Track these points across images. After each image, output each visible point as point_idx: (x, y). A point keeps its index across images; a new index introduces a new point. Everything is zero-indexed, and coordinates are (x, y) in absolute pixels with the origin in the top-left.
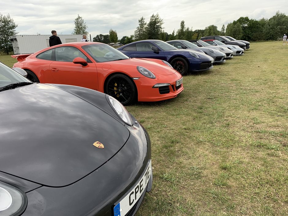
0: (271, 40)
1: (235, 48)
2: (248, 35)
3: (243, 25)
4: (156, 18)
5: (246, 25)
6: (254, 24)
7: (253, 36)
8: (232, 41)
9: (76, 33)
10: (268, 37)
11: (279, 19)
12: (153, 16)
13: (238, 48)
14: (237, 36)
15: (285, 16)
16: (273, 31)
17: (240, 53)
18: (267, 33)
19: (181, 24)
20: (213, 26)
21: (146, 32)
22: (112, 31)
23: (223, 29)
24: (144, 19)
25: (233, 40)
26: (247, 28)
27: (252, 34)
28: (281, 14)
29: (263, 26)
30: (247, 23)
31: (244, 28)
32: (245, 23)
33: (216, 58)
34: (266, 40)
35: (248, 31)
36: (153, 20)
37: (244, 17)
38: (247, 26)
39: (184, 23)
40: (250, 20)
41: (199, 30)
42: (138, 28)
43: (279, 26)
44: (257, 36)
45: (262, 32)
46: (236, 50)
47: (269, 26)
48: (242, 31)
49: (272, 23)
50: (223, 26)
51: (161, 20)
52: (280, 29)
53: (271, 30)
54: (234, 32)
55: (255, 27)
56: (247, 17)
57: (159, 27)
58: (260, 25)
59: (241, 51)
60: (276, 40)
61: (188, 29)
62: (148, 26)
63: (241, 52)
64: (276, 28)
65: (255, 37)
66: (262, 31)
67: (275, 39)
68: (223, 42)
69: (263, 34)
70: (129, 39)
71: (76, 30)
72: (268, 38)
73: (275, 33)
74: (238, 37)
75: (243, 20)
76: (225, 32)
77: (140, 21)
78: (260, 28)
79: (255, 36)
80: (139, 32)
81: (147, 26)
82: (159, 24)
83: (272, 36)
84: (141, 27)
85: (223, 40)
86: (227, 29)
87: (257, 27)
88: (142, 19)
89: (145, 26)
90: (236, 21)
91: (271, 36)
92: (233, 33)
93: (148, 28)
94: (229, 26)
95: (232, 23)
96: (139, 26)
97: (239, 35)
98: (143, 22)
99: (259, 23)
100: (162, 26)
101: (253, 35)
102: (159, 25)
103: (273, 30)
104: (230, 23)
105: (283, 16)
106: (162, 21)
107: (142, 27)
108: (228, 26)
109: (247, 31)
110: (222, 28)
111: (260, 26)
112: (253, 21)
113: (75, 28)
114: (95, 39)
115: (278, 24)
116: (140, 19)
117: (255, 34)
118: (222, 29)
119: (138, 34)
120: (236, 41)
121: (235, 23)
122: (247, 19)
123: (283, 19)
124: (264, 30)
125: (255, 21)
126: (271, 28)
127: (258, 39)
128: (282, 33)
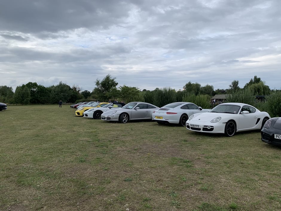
0: (57, 104)
2: (37, 98)
6: (42, 89)
7: (42, 99)
10: (54, 101)
11: (62, 88)
14: (25, 99)
16: (58, 97)
26: (36, 92)
28: (63, 84)
29: (50, 92)
30: (36, 88)
31: (33, 92)
35: (37, 95)
40: (38, 86)
47: (55, 92)
48: (30, 94)
52: (64, 96)
53: (56, 96)
55: (43, 92)
56: (36, 83)
64: (60, 94)
65: (43, 101)
66: (49, 96)
69: (50, 99)
73: (59, 98)
74: (27, 100)
75: (30, 85)
87: (46, 93)
90: (25, 85)
91: (57, 101)
94: (18, 88)
95: (21, 86)
97: (27, 98)
99: (47, 89)
103: (58, 96)
104: (19, 86)
105: (65, 86)
111: (48, 92)
112: (41, 86)
115: (62, 92)
121: (23, 86)
122: (35, 85)
123: (65, 88)
124: (51, 95)
125: (43, 87)
126: (56, 94)
127: (46, 102)
128: (65, 98)
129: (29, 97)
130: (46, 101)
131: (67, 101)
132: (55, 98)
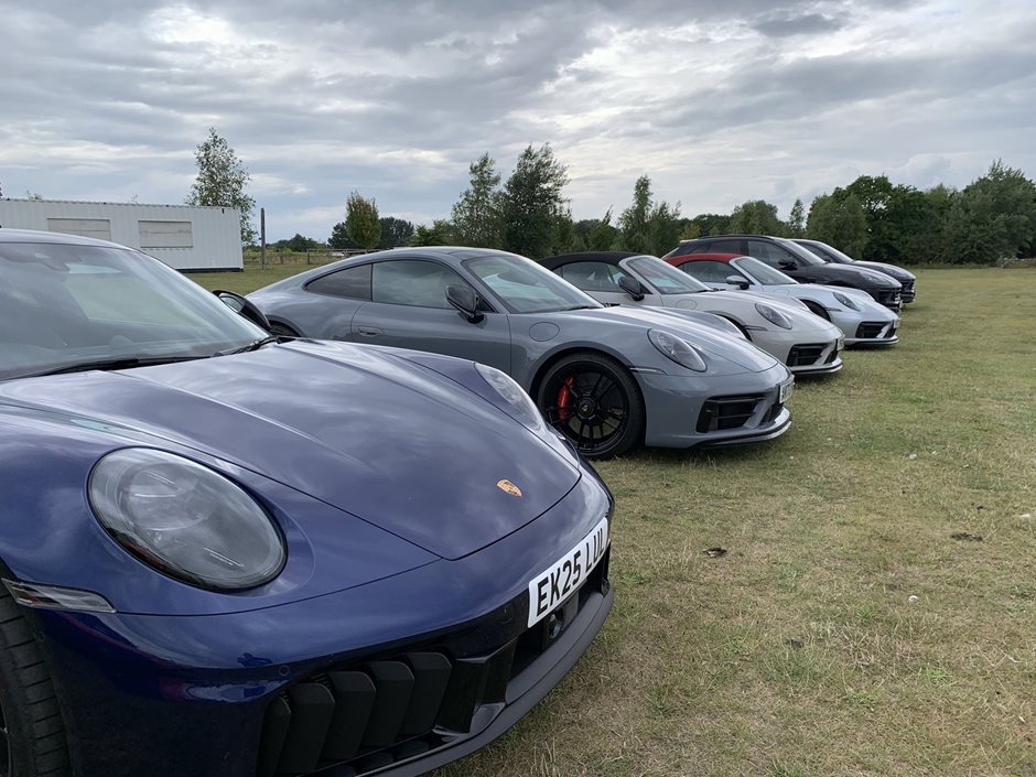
0: (973, 264)
1: (849, 304)
2: (887, 241)
3: (870, 204)
4: (540, 162)
5: (881, 206)
6: (909, 201)
7: (908, 245)
8: (833, 265)
9: (204, 202)
10: (964, 250)
11: (1002, 190)
12: (528, 154)
13: (867, 307)
14: (848, 244)
15: (1022, 180)
16: (982, 231)
17: (880, 337)
18: (957, 236)
19: (638, 187)
20: (761, 204)
21: (496, 213)
22: (360, 202)
23: (796, 213)
24: (492, 162)
25: (837, 261)
26: (883, 215)
27: (903, 238)
28: (1008, 173)
29: (942, 213)
30: (883, 198)
31: (874, 216)
32: (877, 199)
33: (706, 405)
34: (955, 263)
35: (889, 227)
36: (529, 170)
37: (874, 176)
38: (884, 207)
39: (650, 187)
40: (895, 189)
41: (710, 216)
42: (467, 194)
43: (1002, 216)
44: (923, 247)
45: (942, 234)
46: (855, 318)
47: (967, 211)
48: (864, 224)
49: (978, 201)
50: (798, 203)
51: (557, 171)
52: (1008, 225)
53: (973, 227)
54: (837, 228)
55: (911, 215)
56: (885, 179)
57: (549, 197)
58: (931, 208)
59: (885, 324)
60: (992, 263)
61: (663, 207)
62: (509, 188)
63: (885, 330)
64: (990, 221)
65: (913, 250)
66: (939, 231)
67: (987, 261)
68: (788, 267)
69: (943, 242)
70: (428, 235)
71: (201, 189)
72: (962, 255)
73: (987, 238)
74: (854, 248)
75: (868, 188)
76: (804, 225)
77: (474, 170)
78: (933, 217)
79: (916, 246)
80: (471, 209)
81: (505, 190)
82: (550, 185)
83: (979, 249)
84: (477, 191)
85: (790, 259)
86: (810, 216)
87: (922, 216)
88: (485, 162)
89: (496, 189)
90: (844, 189)
91: (975, 250)
92: (834, 230)
93: (507, 197)
94: (819, 204)
95: (830, 194)
96: (471, 188)
97: (855, 238)
98: (486, 175)
99: (925, 202)
100: (563, 193)
101: (907, 242)
102: (549, 189)
103: (981, 227)
104: (821, 195)
105: (1016, 181)
106: (561, 173)
107: (482, 194)
108: (813, 205)
109: (885, 228)
110: (791, 210)
111: (935, 213)
112: (906, 191)
113: (198, 183)
114: (342, 230)
115: (1000, 207)
116: (477, 163)
117: (913, 238)
118: (792, 214)
119: (467, 219)
120: (848, 265)
121: (839, 195)
122: (883, 184)
123: (1019, 191)
124: (947, 227)
125: (914, 194)
126: (973, 222)
127: (926, 256)
128: (1013, 238)
129: (860, 238)
130: (923, 250)
131: (1021, 248)
132: (965, 237)
